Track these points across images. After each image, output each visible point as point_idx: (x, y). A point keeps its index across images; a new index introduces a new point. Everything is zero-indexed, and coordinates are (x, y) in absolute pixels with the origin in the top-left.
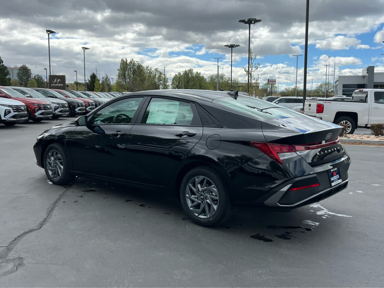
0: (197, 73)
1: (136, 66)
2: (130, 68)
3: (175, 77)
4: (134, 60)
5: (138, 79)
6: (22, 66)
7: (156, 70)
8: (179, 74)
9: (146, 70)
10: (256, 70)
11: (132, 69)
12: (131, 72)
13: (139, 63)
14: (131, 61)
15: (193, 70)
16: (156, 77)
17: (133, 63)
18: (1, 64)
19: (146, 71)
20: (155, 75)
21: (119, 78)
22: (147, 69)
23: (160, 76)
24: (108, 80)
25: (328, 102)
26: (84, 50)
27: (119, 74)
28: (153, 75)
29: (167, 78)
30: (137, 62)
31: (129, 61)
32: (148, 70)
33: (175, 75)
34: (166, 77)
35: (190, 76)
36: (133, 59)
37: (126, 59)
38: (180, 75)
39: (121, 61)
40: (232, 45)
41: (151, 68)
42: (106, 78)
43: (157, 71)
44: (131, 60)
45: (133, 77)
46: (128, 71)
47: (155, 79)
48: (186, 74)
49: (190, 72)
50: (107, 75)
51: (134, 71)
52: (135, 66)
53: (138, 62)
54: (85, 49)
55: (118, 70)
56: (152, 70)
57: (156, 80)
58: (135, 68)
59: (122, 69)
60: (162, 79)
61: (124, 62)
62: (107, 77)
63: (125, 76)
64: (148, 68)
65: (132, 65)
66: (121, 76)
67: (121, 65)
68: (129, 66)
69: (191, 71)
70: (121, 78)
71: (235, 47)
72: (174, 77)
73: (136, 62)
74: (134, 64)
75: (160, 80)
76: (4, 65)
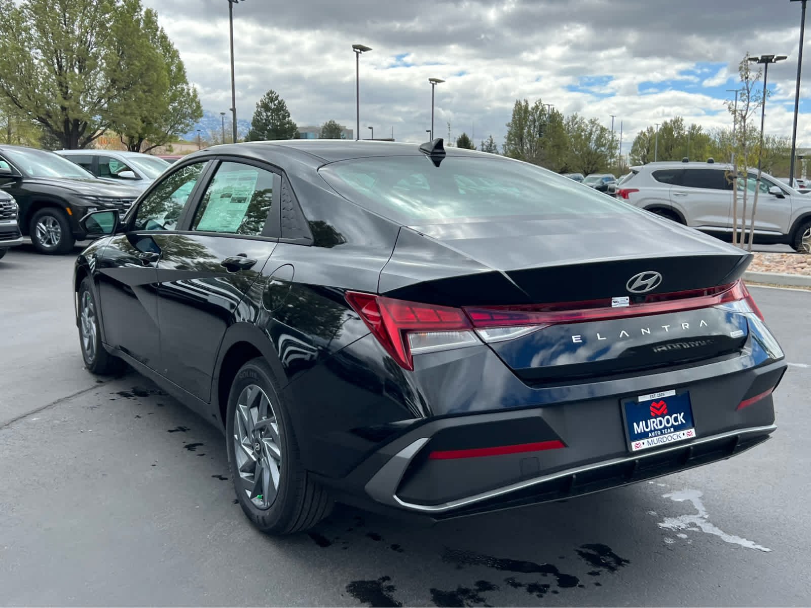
0: (694, 127)
1: (547, 116)
2: (534, 121)
3: (639, 138)
4: (543, 102)
5: (548, 144)
6: (328, 122)
7: (593, 122)
8: (649, 130)
9: (570, 124)
10: (758, 106)
11: (537, 123)
12: (536, 129)
13: (554, 108)
14: (537, 105)
15: (682, 120)
16: (593, 138)
17: (541, 108)
18: (287, 119)
19: (571, 126)
20: (591, 134)
21: (508, 143)
22: (573, 120)
23: (600, 137)
24: (493, 149)
26: (433, 84)
27: (510, 133)
28: (585, 134)
29: (617, 139)
30: (549, 106)
31: (531, 105)
32: (575, 124)
33: (641, 134)
34: (615, 138)
35: (675, 135)
36: (540, 100)
37: (526, 102)
38: (651, 133)
39: (516, 107)
40: (768, 56)
41: (582, 119)
42: (489, 143)
43: (596, 124)
44: (537, 103)
45: (538, 139)
46: (530, 126)
47: (590, 142)
48: (667, 130)
49: (676, 124)
50: (491, 137)
51: (542, 126)
52: (545, 116)
53: (551, 107)
54: (434, 82)
55: (508, 125)
56: (584, 122)
57: (592, 145)
58: (545, 119)
59: (516, 124)
60: (604, 142)
61: (520, 109)
62: (492, 142)
63: (521, 139)
64: (576, 118)
65: (538, 113)
66: (513, 138)
67: (514, 115)
68: (533, 116)
69: (677, 122)
70: (513, 142)
71: (775, 62)
72: (636, 138)
73: (547, 107)
74: (543, 110)
75: (599, 144)
76: (291, 120)
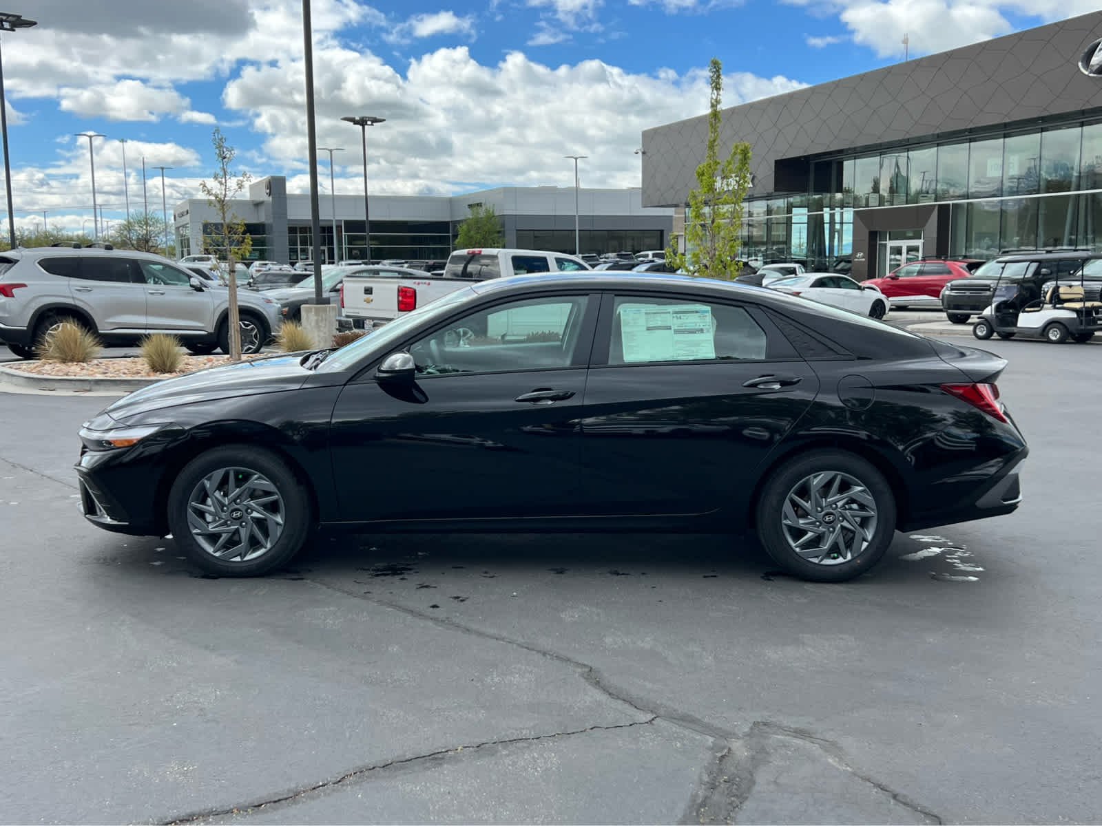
25: (425, 283)
